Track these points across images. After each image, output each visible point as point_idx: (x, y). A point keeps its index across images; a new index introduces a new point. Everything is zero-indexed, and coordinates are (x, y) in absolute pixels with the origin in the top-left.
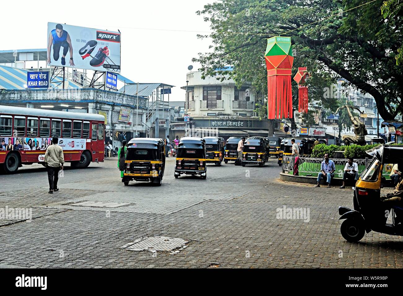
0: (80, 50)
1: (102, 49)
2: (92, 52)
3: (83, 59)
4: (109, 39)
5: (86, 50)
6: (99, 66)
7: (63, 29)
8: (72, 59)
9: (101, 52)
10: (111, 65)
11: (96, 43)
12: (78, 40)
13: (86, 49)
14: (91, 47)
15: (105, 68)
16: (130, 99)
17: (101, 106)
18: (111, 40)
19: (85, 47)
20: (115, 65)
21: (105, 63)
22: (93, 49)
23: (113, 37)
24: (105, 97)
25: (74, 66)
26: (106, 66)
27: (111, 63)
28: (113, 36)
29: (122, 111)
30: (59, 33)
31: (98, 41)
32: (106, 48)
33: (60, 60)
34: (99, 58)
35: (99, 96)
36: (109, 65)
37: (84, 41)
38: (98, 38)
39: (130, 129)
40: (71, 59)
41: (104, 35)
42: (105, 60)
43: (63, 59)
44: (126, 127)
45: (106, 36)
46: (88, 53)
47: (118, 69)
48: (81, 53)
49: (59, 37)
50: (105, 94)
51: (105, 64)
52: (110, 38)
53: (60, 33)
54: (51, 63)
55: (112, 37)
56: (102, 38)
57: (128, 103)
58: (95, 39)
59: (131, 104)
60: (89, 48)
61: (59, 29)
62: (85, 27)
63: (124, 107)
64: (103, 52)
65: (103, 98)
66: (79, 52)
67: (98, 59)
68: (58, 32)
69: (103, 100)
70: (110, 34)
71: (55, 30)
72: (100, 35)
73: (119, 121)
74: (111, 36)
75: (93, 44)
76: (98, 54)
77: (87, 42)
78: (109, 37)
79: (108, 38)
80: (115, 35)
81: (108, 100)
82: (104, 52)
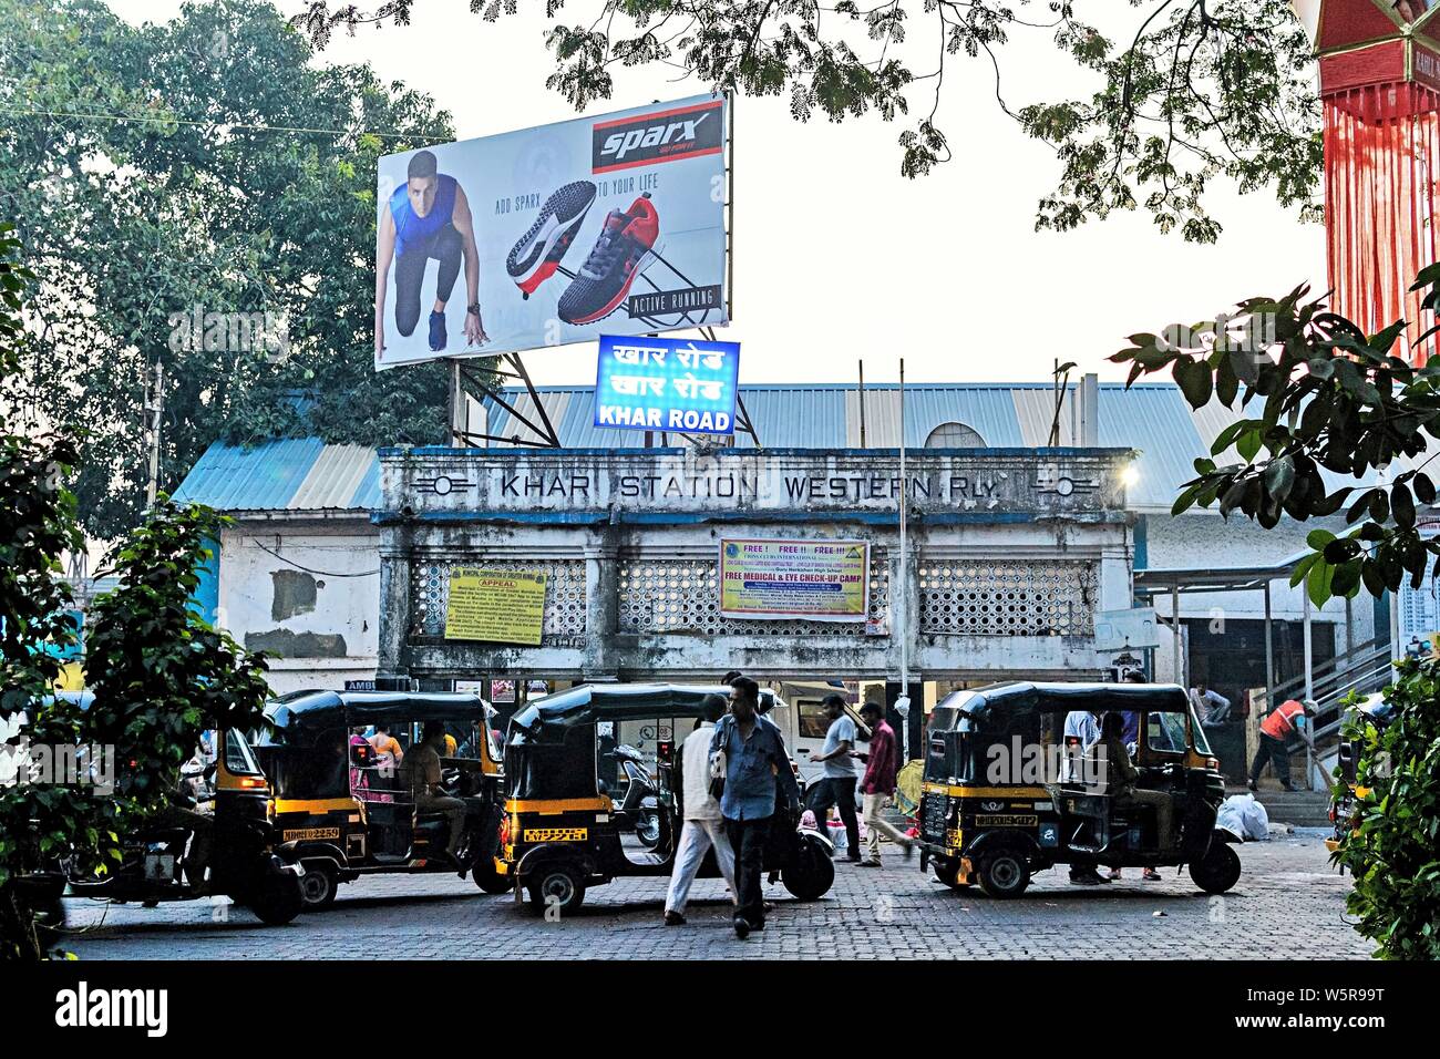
0: (513, 254)
1: (620, 216)
2: (567, 246)
3: (526, 297)
4: (659, 146)
5: (541, 245)
6: (606, 313)
7: (439, 171)
8: (474, 309)
9: (614, 235)
10: (669, 294)
11: (589, 191)
12: (503, 207)
13: (539, 239)
14: (561, 221)
15: (639, 315)
16: (847, 475)
17: (466, 537)
18: (669, 154)
19: (537, 228)
20: (695, 289)
21: (638, 287)
22: (575, 228)
23: (682, 130)
24: (506, 486)
25: (484, 342)
26: (643, 308)
27: (670, 283)
28: (679, 125)
29: (741, 556)
30: (421, 194)
31: (596, 179)
32: (642, 208)
33: (423, 328)
34: (602, 274)
35: (443, 486)
36: (660, 294)
37: (528, 201)
38: (602, 162)
39: (876, 660)
40: (470, 310)
41: (630, 134)
42: (639, 272)
43: (438, 320)
44: (800, 653)
45: (642, 139)
46: (548, 258)
47: (707, 307)
48: (515, 270)
49: (421, 215)
50: (512, 470)
51: (639, 297)
52: (665, 141)
53: (425, 192)
54: (385, 353)
55: (678, 132)
56: (620, 155)
57: (830, 502)
58: (584, 173)
59: (871, 503)
60: (554, 229)
61: (422, 177)
62: (535, 128)
63: (776, 529)
64: (625, 232)
65: (484, 493)
66: (509, 266)
67: (598, 277)
68: (418, 191)
69: (484, 505)
70: (665, 120)
71: (405, 185)
72: (612, 143)
73: (727, 615)
74: (672, 127)
75: (573, 201)
76: (597, 251)
77: (543, 201)
78: (660, 135)
79: (655, 143)
80: (691, 114)
81: (555, 501)
82: (630, 233)
